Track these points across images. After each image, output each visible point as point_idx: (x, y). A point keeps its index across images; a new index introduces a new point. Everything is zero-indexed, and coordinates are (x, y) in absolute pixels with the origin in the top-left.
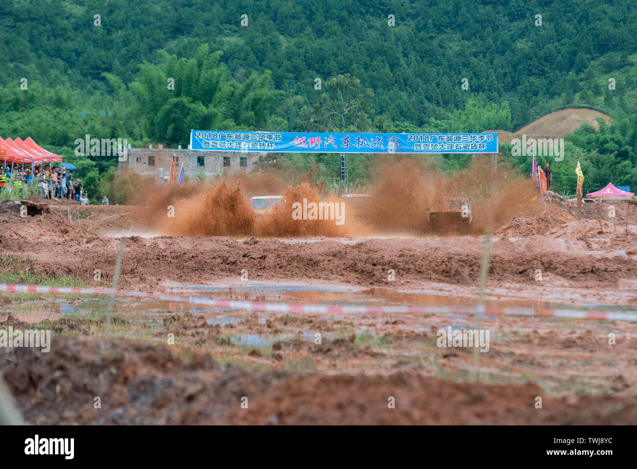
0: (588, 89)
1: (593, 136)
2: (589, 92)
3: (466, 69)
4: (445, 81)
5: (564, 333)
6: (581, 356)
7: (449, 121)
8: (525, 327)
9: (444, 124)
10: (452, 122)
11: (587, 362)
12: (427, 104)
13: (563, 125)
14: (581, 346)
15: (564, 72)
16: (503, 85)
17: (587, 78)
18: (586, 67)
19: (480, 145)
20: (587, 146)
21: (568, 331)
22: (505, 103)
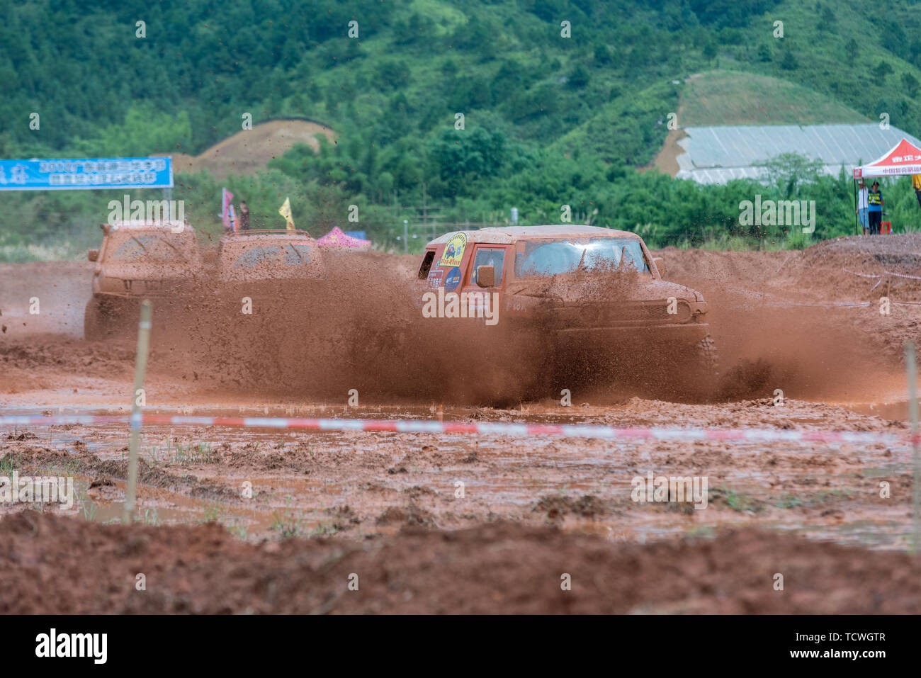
0: (303, 92)
1: (310, 160)
2: (305, 97)
3: (125, 65)
4: (94, 83)
5: (267, 447)
6: (291, 480)
7: (102, 142)
8: (211, 439)
9: (93, 146)
10: (105, 142)
11: (300, 489)
12: (68, 117)
13: (266, 144)
14: (292, 466)
15: (267, 68)
16: (178, 87)
17: (300, 77)
18: (298, 60)
19: (146, 175)
20: (303, 173)
21: (273, 444)
22: (183, 114)
